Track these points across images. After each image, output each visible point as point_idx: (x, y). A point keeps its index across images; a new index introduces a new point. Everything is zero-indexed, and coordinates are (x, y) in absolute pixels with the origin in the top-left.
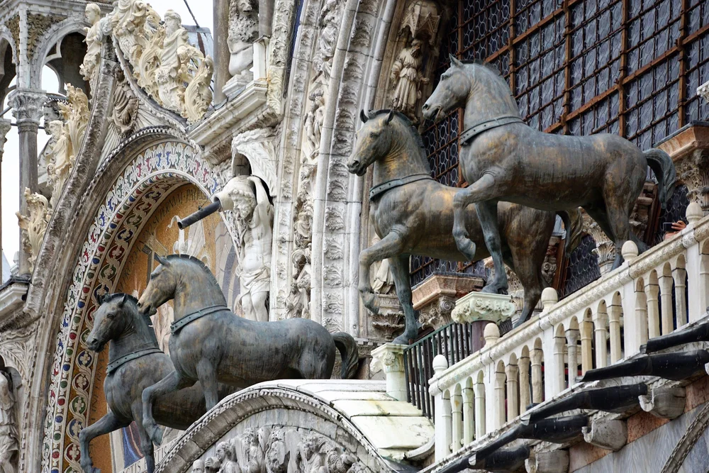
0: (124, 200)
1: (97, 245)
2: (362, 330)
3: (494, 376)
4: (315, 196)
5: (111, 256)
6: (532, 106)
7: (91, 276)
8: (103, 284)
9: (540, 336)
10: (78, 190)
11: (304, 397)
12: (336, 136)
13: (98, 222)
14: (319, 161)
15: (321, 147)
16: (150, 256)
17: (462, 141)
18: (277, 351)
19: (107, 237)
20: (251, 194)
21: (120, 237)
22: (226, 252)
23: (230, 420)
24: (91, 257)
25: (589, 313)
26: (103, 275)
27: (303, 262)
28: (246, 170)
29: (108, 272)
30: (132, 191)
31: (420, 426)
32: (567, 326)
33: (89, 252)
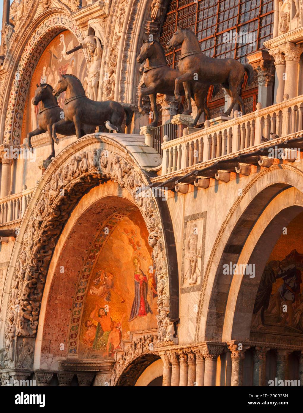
0: (43, 33)
1: (31, 48)
2: (134, 101)
3: (185, 148)
4: (119, 47)
5: (36, 52)
6: (204, 26)
7: (28, 59)
8: (32, 62)
9: (203, 136)
10: (26, 26)
11: (115, 142)
12: (129, 26)
13: (32, 38)
14: (121, 34)
15: (123, 29)
16: (51, 55)
17: (180, 58)
18: (103, 113)
19: (36, 46)
20: (95, 44)
21: (40, 46)
22: (82, 59)
23: (86, 144)
24: (29, 52)
25: (221, 132)
26: (32, 59)
27: (112, 72)
28: (93, 33)
29: (34, 58)
30: (46, 30)
31: (157, 158)
32: (213, 136)
33: (28, 50)
